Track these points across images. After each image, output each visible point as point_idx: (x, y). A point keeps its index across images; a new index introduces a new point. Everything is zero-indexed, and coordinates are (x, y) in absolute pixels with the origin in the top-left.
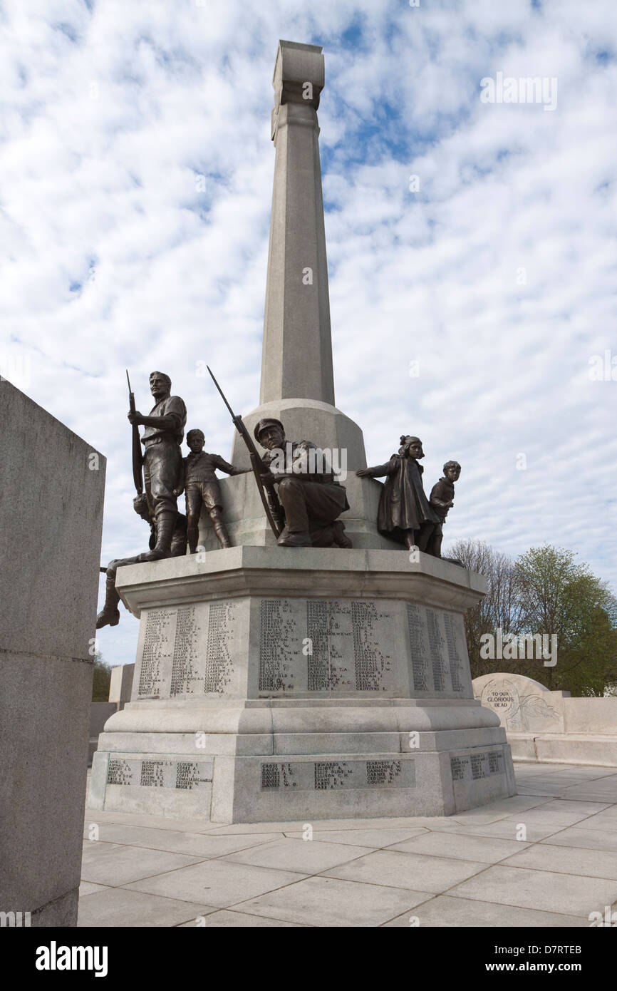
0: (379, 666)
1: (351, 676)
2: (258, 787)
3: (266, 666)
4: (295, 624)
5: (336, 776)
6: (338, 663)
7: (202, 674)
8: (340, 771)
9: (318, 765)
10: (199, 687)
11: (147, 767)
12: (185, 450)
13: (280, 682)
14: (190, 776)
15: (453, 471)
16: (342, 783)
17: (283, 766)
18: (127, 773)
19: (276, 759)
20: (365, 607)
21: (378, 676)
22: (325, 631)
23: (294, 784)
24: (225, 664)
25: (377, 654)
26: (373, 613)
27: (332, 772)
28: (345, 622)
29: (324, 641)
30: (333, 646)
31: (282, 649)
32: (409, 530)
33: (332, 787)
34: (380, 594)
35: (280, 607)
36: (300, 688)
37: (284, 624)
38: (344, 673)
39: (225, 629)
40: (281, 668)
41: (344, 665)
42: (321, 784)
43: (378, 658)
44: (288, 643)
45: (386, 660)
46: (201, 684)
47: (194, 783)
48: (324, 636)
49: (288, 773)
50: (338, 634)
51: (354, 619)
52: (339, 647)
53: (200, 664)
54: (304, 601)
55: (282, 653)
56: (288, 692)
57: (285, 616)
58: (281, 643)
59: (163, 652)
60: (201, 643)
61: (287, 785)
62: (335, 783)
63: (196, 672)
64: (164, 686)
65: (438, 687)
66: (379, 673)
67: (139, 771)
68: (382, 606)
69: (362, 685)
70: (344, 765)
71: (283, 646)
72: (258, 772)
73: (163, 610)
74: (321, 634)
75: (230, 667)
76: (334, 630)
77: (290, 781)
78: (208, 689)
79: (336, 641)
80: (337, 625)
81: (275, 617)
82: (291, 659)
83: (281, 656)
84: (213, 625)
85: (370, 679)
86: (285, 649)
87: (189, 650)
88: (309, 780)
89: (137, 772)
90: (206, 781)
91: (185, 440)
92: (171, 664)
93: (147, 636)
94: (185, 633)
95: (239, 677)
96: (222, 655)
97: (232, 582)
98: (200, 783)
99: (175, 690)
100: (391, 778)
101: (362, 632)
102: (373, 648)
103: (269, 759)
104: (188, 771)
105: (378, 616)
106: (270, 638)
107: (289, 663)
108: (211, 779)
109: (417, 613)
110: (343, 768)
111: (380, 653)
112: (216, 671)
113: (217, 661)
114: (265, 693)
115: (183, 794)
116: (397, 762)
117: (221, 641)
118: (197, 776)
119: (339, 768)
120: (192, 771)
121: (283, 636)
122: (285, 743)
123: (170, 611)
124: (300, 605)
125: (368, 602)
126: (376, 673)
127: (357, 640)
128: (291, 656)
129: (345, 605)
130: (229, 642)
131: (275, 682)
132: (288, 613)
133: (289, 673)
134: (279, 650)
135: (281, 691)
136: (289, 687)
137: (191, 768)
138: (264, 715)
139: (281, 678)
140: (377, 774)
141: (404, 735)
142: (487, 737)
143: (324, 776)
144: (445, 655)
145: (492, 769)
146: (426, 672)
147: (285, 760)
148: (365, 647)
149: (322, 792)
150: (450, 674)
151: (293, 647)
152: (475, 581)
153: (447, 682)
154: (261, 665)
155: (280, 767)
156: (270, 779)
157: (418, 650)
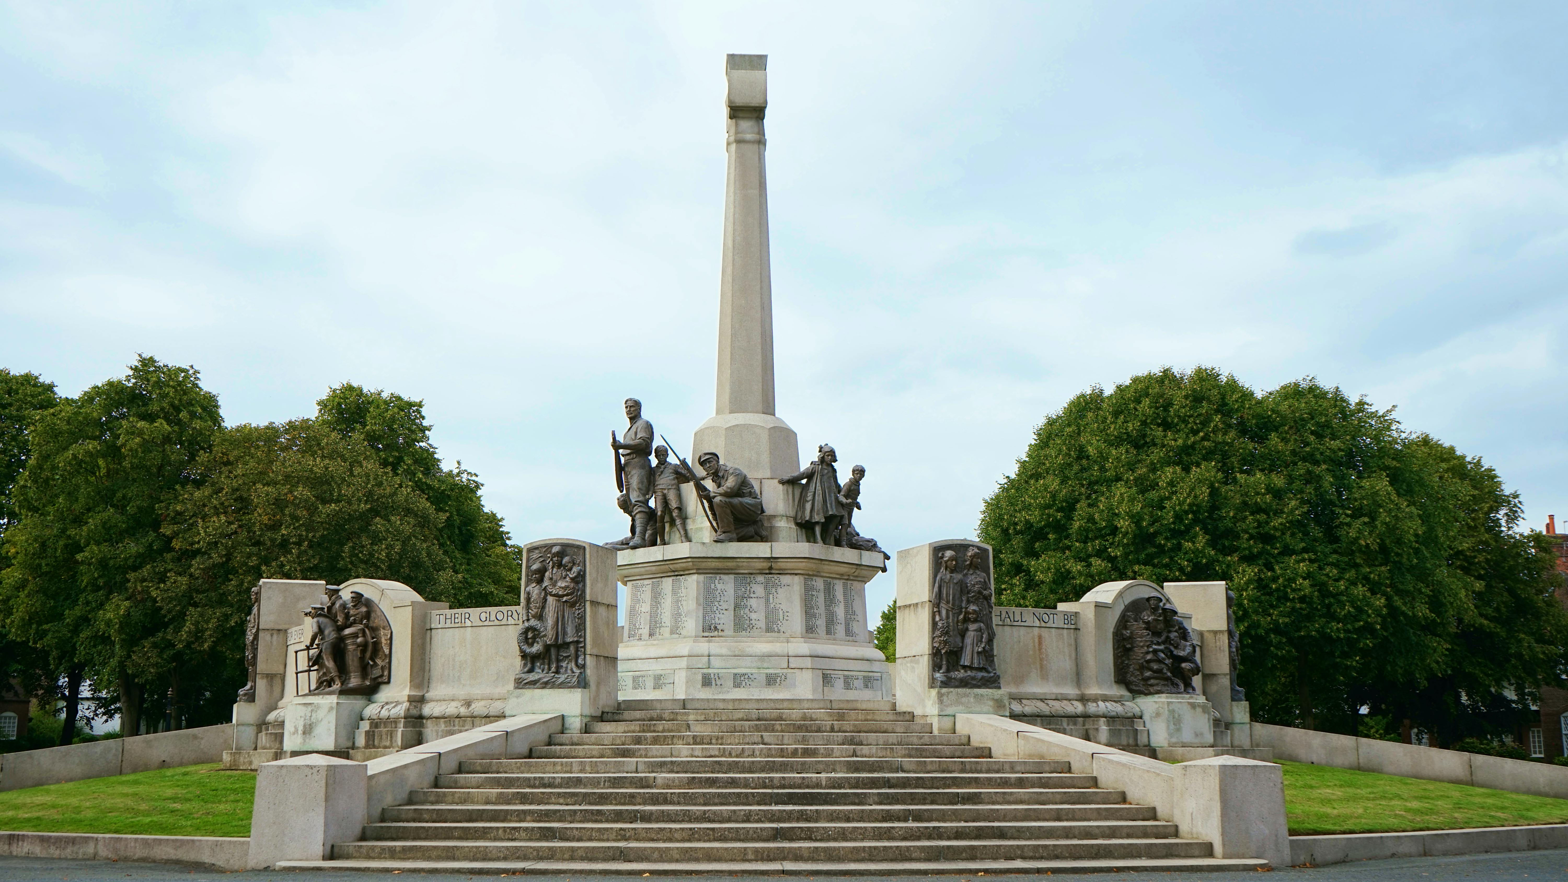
0: (781, 618)
1: (762, 624)
2: (700, 686)
3: (707, 617)
4: (726, 591)
5: (747, 680)
6: (753, 616)
7: (668, 624)
8: (749, 678)
9: (735, 675)
10: (666, 632)
11: (635, 679)
12: (654, 461)
13: (716, 628)
14: (661, 682)
15: (859, 473)
16: (750, 683)
17: (715, 674)
18: (624, 683)
19: (710, 671)
20: (773, 579)
21: (780, 624)
22: (746, 595)
23: (721, 684)
24: (682, 616)
25: (780, 610)
26: (779, 584)
27: (744, 678)
28: (759, 590)
29: (745, 602)
30: (751, 605)
32: (817, 523)
33: (744, 687)
34: (782, 572)
35: (716, 580)
36: (729, 632)
37: (719, 591)
38: (757, 622)
39: (682, 595)
40: (717, 619)
41: (758, 617)
42: (738, 683)
43: (781, 613)
44: (721, 603)
45: (786, 614)
46: (668, 630)
47: (663, 686)
48: (745, 599)
49: (717, 678)
50: (754, 597)
51: (766, 588)
52: (754, 606)
53: (666, 617)
54: (732, 576)
55: (717, 609)
56: (721, 633)
57: (719, 586)
58: (716, 603)
59: (643, 610)
60: (667, 604)
61: (717, 685)
62: (746, 685)
63: (664, 623)
64: (645, 632)
65: (828, 632)
66: (781, 622)
67: (631, 681)
68: (785, 579)
69: (769, 630)
70: (752, 675)
72: (700, 677)
73: (642, 581)
74: (743, 597)
75: (685, 619)
76: (752, 595)
77: (719, 683)
78: (672, 633)
79: (753, 602)
80: (754, 591)
81: (713, 586)
83: (717, 611)
84: (674, 592)
85: (774, 626)
86: (719, 607)
87: (660, 608)
88: (730, 682)
89: (630, 683)
90: (669, 684)
91: (653, 454)
92: (648, 618)
93: (632, 600)
94: (656, 597)
95: (691, 625)
96: (680, 611)
97: (684, 565)
98: (667, 686)
99: (651, 635)
100: (781, 683)
101: (771, 596)
102: (778, 606)
103: (706, 671)
104: (660, 679)
105: (782, 585)
106: (709, 600)
107: (721, 615)
108: (672, 683)
109: (814, 583)
111: (782, 610)
112: (676, 621)
113: (677, 616)
114: (706, 634)
115: (657, 693)
116: (784, 674)
117: (680, 602)
118: (665, 682)
119: (749, 676)
120: (662, 679)
121: (718, 599)
122: (715, 662)
123: (646, 582)
124: (729, 579)
125: (776, 576)
126: (779, 622)
127: (767, 600)
129: (760, 578)
130: (684, 603)
131: (712, 627)
132: (721, 584)
133: (721, 622)
134: (715, 608)
135: (716, 633)
136: (722, 631)
137: (662, 677)
138: (704, 647)
139: (716, 625)
140: (771, 681)
141: (791, 659)
142: (865, 666)
143: (739, 680)
144: (840, 611)
145: (866, 686)
146: (818, 622)
147: (716, 671)
148: (772, 606)
149: (737, 689)
150: (843, 626)
151: (725, 606)
152: (869, 558)
153: (840, 630)
154: (704, 617)
155: (712, 676)
156: (707, 682)
157: (812, 608)
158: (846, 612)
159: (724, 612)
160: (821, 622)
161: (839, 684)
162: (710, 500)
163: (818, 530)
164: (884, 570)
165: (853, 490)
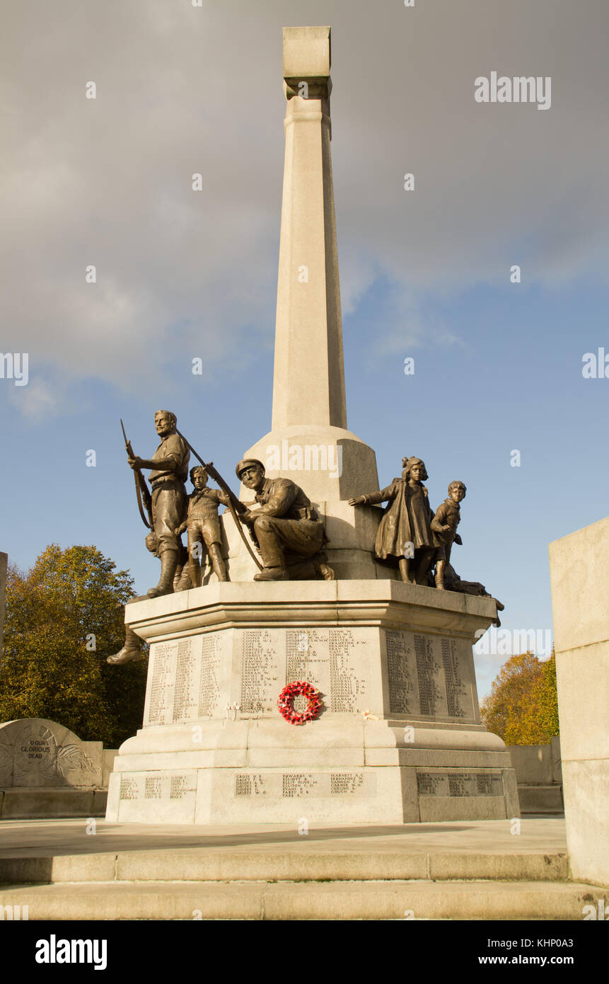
0: (354, 690)
1: (327, 699)
2: (232, 793)
3: (247, 691)
4: (274, 652)
5: (302, 786)
7: (196, 701)
8: (306, 781)
9: (285, 776)
11: (149, 782)
13: (260, 706)
14: (180, 788)
15: (459, 492)
16: (307, 792)
17: (255, 776)
18: (135, 789)
19: (248, 771)
20: (342, 634)
21: (353, 699)
22: (303, 658)
23: (264, 792)
24: (214, 690)
25: (352, 678)
26: (350, 640)
27: (299, 782)
28: (322, 650)
29: (302, 667)
30: (310, 673)
31: (262, 676)
32: (403, 557)
33: (298, 795)
34: (354, 624)
35: (260, 637)
37: (265, 652)
39: (214, 659)
40: (261, 693)
41: (321, 689)
42: (288, 793)
43: (354, 682)
44: (267, 670)
45: (361, 684)
46: (197, 709)
47: (183, 793)
48: (302, 663)
49: (259, 782)
50: (315, 661)
51: (331, 647)
52: (316, 673)
53: (195, 693)
54: (283, 630)
55: (262, 679)
56: (267, 714)
57: (265, 646)
58: (261, 670)
59: (168, 683)
60: (196, 672)
61: (257, 793)
62: (302, 792)
63: (192, 699)
64: (168, 713)
65: (424, 710)
66: (354, 696)
67: (144, 785)
68: (359, 633)
69: (336, 708)
70: (310, 776)
71: (263, 673)
72: (232, 782)
73: (166, 642)
74: (299, 661)
75: (217, 693)
76: (311, 658)
77: (261, 789)
78: (201, 714)
79: (313, 668)
80: (314, 652)
81: (256, 645)
82: (270, 685)
83: (261, 682)
84: (205, 656)
85: (345, 702)
86: (265, 675)
87: (187, 679)
88: (278, 789)
89: (142, 787)
90: (191, 790)
92: (173, 693)
93: (155, 669)
94: (184, 664)
95: (226, 700)
96: (211, 683)
98: (187, 793)
99: (176, 717)
100: (353, 788)
101: (339, 658)
102: (348, 673)
103: (242, 772)
104: (179, 783)
105: (355, 643)
106: (251, 665)
107: (268, 688)
108: (194, 788)
109: (400, 640)
110: (309, 779)
111: (355, 678)
112: (207, 697)
113: (208, 689)
114: (246, 715)
115: (176, 802)
116: (359, 775)
117: (211, 670)
118: (186, 787)
119: (306, 779)
120: (182, 783)
121: (263, 664)
122: (257, 758)
123: (172, 644)
124: (279, 634)
125: (345, 630)
126: (351, 696)
127: (334, 666)
128: (269, 682)
129: (323, 633)
130: (216, 670)
131: (255, 705)
132: (268, 642)
133: (268, 697)
134: (259, 676)
135: (260, 713)
136: (268, 710)
137: (181, 780)
138: (240, 735)
139: (261, 702)
140: (340, 785)
141: (368, 752)
142: (479, 759)
143: (292, 785)
144: (440, 679)
145: (482, 790)
146: (409, 696)
147: (257, 772)
148: (341, 672)
149: (289, 799)
150: (445, 699)
151: (272, 673)
152: (474, 605)
153: (441, 706)
154: (243, 691)
155: (251, 778)
156: (243, 787)
157: (399, 674)
158: (449, 681)
159: (272, 682)
160: (413, 696)
161: (443, 787)
162: (251, 524)
163: (403, 565)
164: (497, 622)
165: (452, 516)
